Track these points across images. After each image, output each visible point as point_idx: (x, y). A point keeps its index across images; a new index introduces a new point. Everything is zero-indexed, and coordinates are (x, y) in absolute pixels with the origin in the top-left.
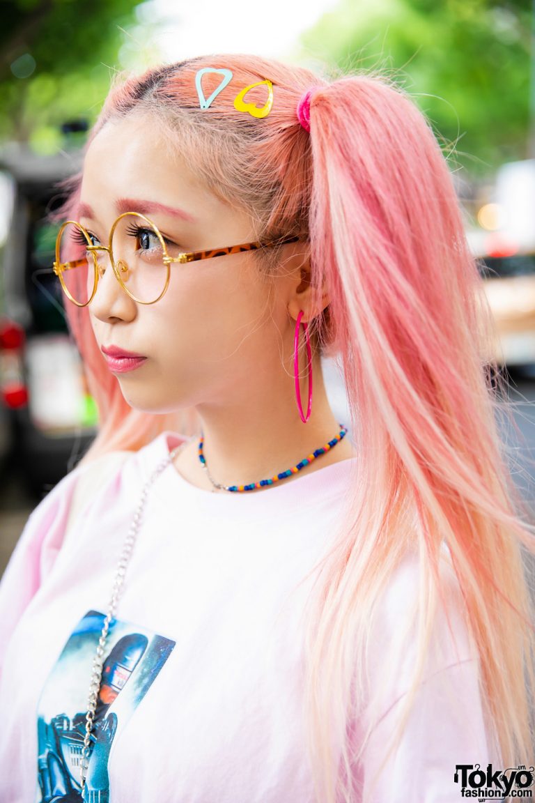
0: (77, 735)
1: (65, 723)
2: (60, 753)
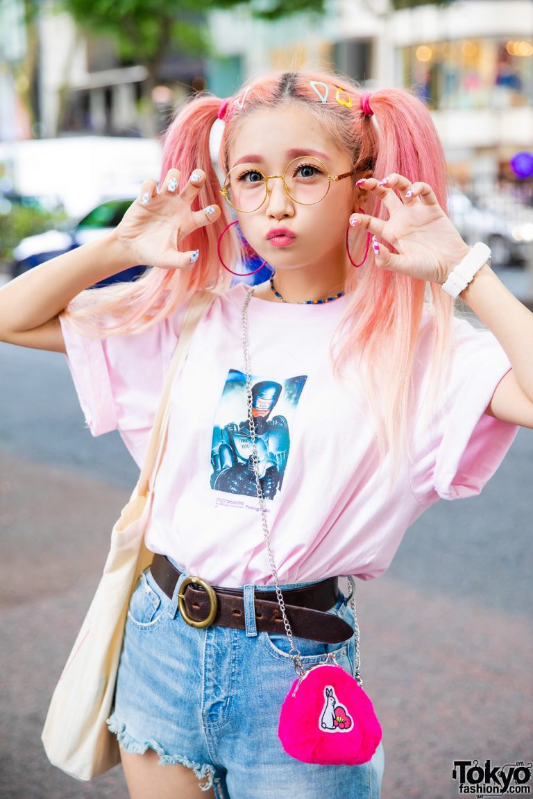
0: (242, 433)
1: (235, 427)
2: (232, 444)
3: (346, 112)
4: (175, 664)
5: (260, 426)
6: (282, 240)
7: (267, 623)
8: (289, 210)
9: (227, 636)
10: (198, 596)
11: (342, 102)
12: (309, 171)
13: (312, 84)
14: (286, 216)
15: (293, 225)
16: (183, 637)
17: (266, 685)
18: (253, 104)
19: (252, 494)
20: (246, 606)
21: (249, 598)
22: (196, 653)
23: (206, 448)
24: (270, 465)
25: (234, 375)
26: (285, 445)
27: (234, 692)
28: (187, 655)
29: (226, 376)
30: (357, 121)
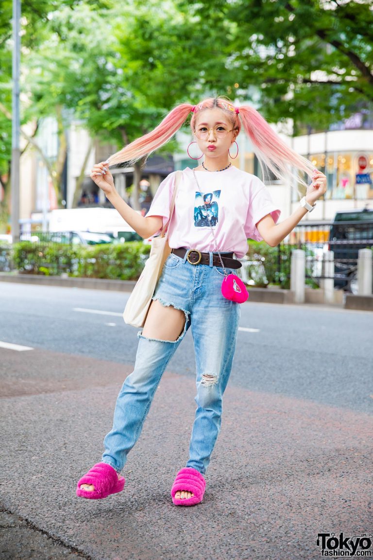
0: (203, 208)
1: (201, 207)
2: (201, 212)
3: (232, 112)
4: (184, 278)
5: (208, 206)
6: (212, 148)
7: (216, 263)
8: (215, 140)
9: (203, 267)
10: (195, 255)
11: (231, 109)
12: (221, 129)
13: (223, 103)
14: (214, 141)
15: (216, 144)
16: (187, 269)
17: (214, 282)
18: (205, 108)
19: (208, 226)
20: (210, 257)
21: (211, 255)
22: (192, 273)
23: (193, 214)
24: (212, 216)
25: (197, 193)
26: (217, 209)
27: (203, 284)
28: (188, 274)
29: (195, 194)
30: (235, 115)
